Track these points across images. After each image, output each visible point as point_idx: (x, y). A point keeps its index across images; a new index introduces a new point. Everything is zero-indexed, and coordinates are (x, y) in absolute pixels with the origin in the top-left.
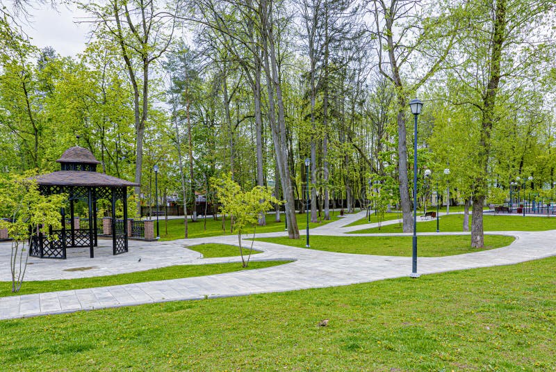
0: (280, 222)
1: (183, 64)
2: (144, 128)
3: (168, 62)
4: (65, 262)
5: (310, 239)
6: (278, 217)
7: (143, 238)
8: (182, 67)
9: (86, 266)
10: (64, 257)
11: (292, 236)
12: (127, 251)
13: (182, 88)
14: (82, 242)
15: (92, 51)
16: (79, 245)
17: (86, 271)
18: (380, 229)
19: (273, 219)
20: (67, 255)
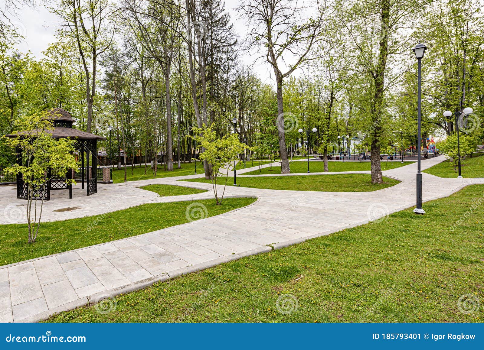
0: (180, 168)
1: (112, 62)
2: (93, 101)
3: (102, 61)
4: (51, 204)
5: (236, 179)
6: (180, 165)
7: (101, 181)
8: (111, 65)
9: (71, 206)
10: (48, 198)
11: (208, 177)
12: (96, 192)
13: (111, 79)
14: (57, 185)
15: (53, 49)
16: (54, 187)
17: (73, 212)
18: (260, 171)
19: (176, 166)
20: (51, 196)
